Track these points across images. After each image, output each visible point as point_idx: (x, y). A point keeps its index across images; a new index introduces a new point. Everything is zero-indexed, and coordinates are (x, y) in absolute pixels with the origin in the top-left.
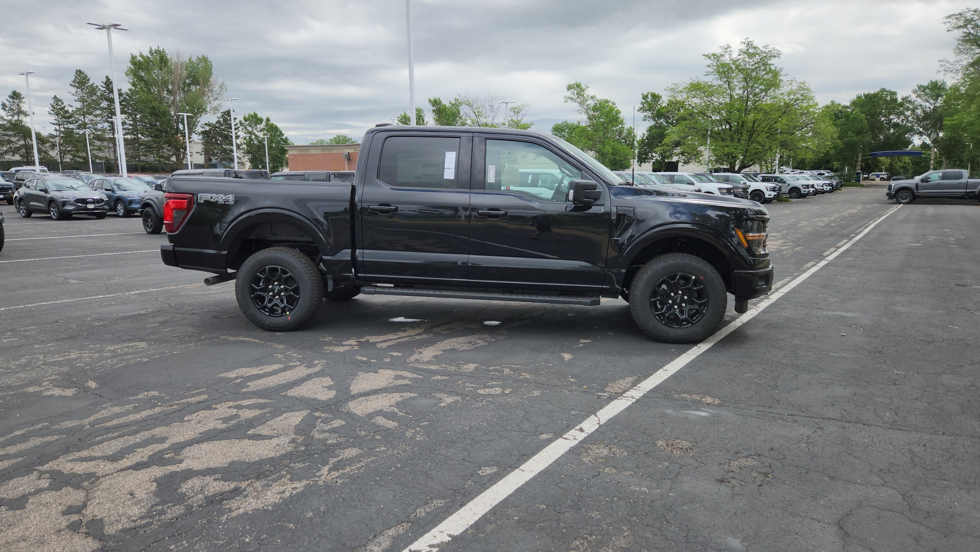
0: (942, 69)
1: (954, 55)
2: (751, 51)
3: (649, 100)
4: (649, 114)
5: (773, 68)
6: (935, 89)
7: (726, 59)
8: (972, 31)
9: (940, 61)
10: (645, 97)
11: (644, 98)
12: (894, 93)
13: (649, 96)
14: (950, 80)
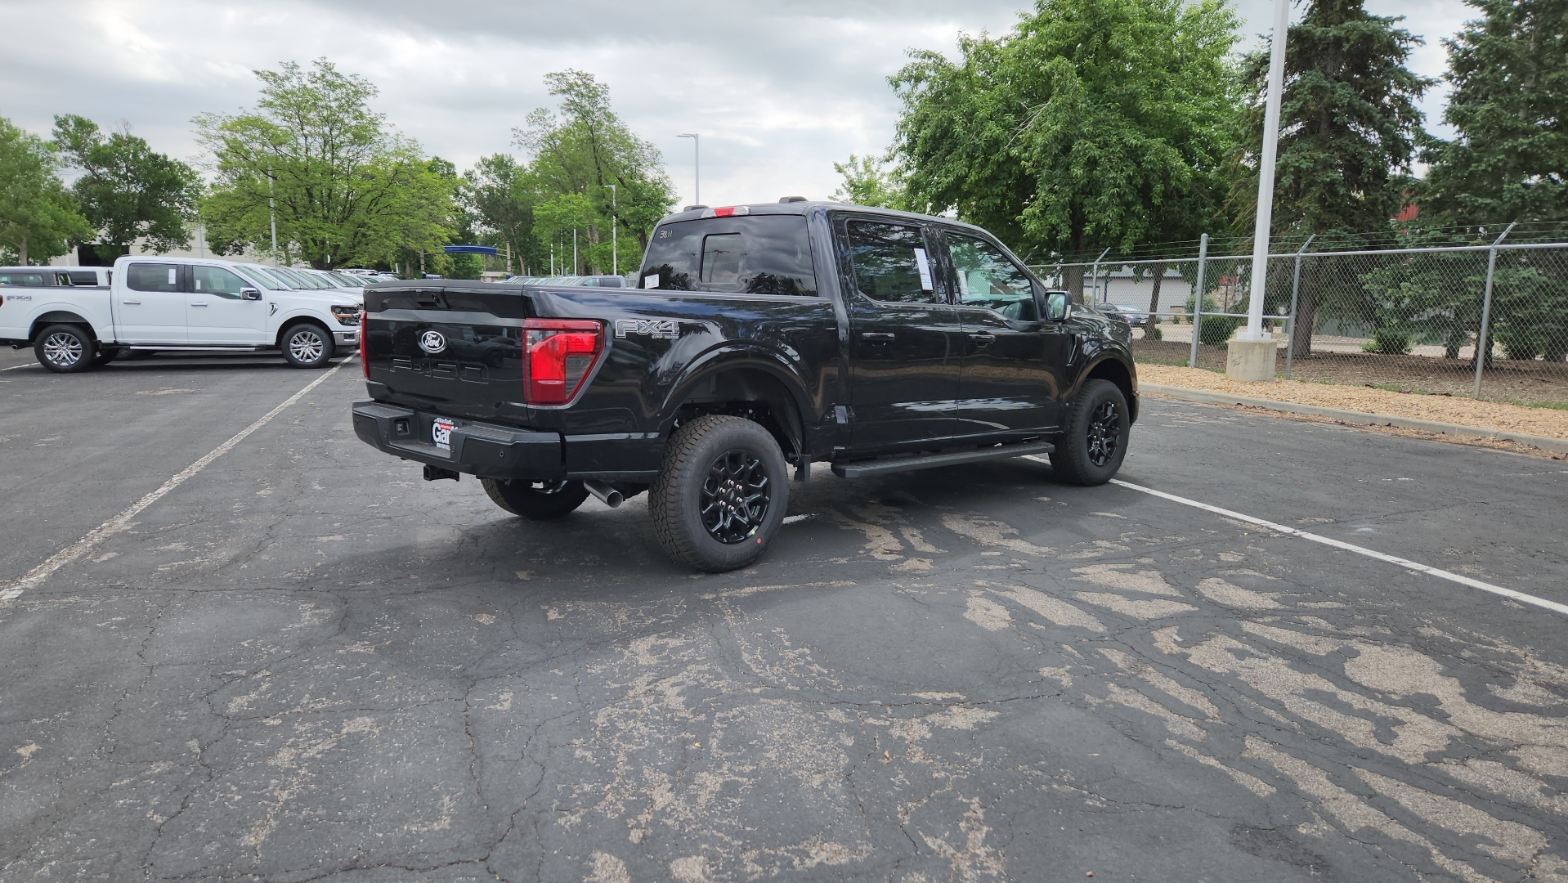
0: (515, 140)
1: (527, 124)
2: (329, 77)
3: (71, 129)
4: (74, 155)
5: (363, 109)
6: (500, 165)
7: (292, 84)
8: (577, 100)
9: (513, 130)
10: (61, 123)
11: (59, 125)
12: (450, 166)
13: (71, 122)
14: (524, 160)
